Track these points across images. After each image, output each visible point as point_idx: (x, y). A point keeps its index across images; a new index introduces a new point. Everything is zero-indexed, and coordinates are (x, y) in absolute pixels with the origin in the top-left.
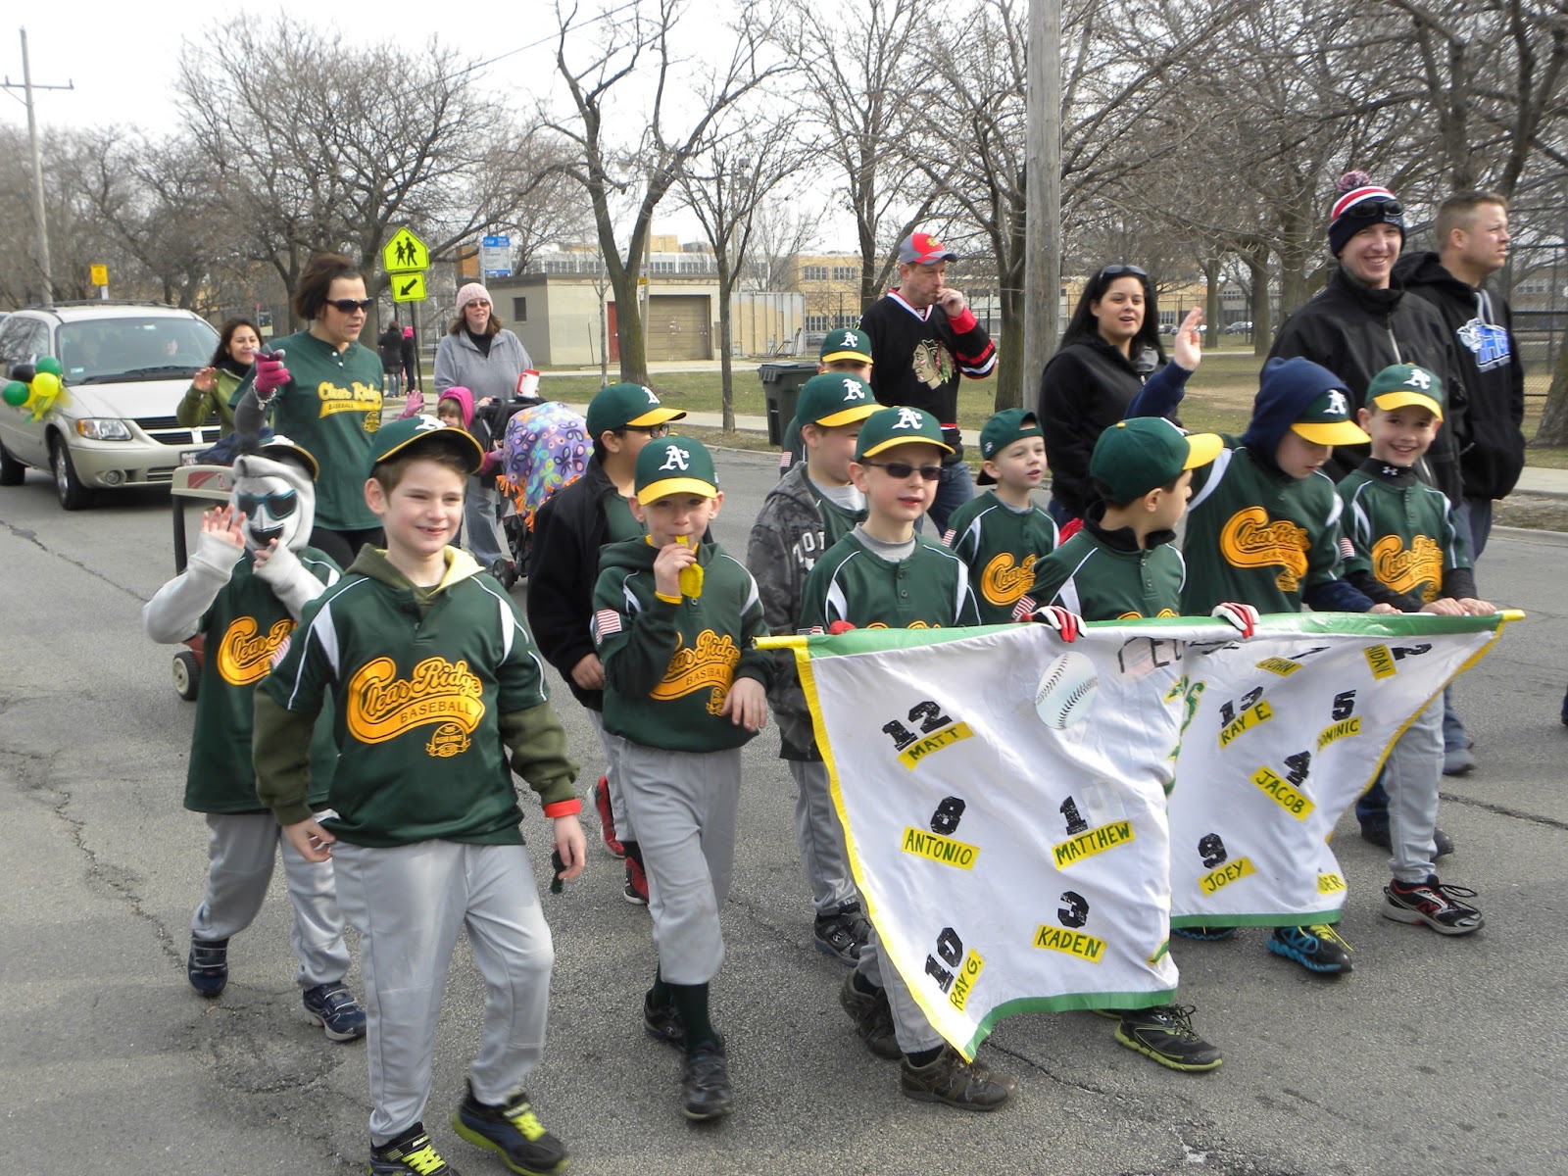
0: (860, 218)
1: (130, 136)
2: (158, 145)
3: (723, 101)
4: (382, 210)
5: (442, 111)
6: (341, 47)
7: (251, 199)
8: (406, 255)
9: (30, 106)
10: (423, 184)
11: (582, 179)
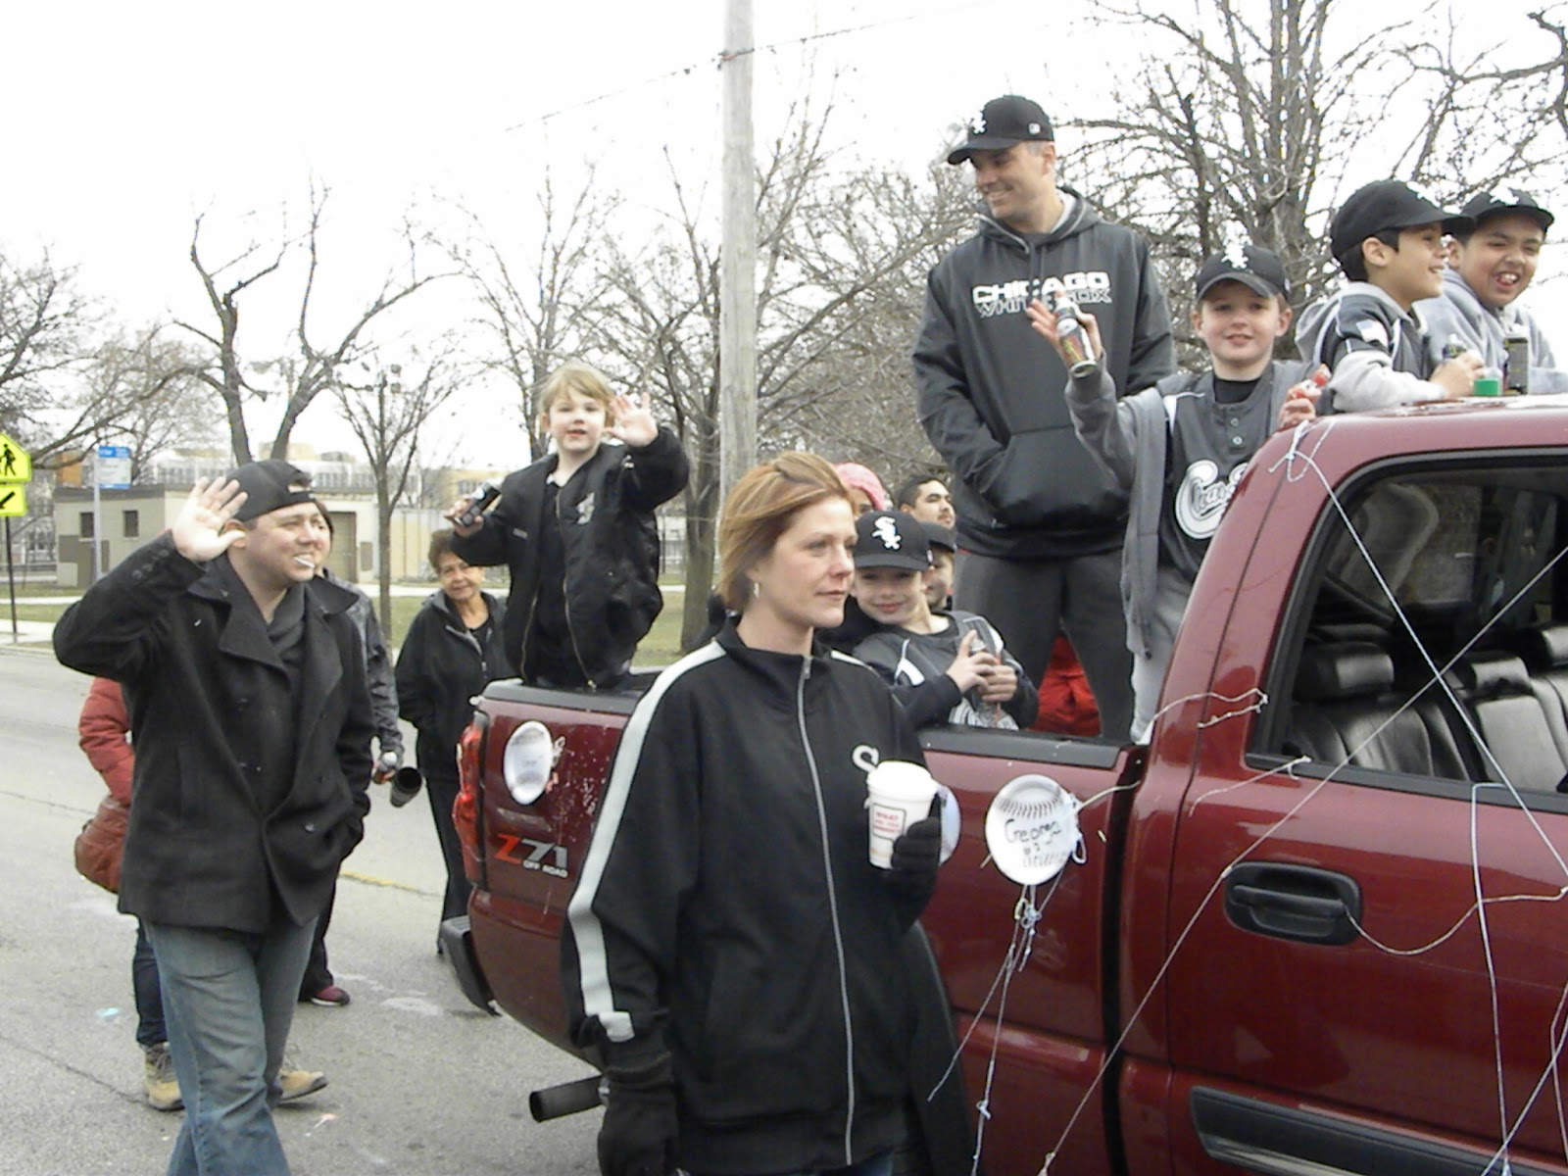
3: (380, 306)
5: (47, 302)
10: (19, 380)
11: (214, 383)
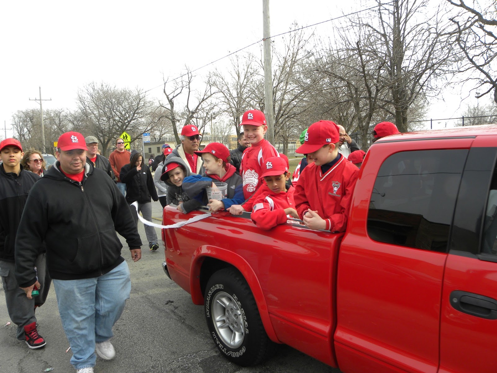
0: (237, 127)
1: (66, 111)
2: (73, 113)
3: (203, 100)
4: (125, 127)
5: (139, 103)
6: (116, 89)
7: (94, 125)
8: (125, 138)
9: (41, 105)
11: (170, 119)
